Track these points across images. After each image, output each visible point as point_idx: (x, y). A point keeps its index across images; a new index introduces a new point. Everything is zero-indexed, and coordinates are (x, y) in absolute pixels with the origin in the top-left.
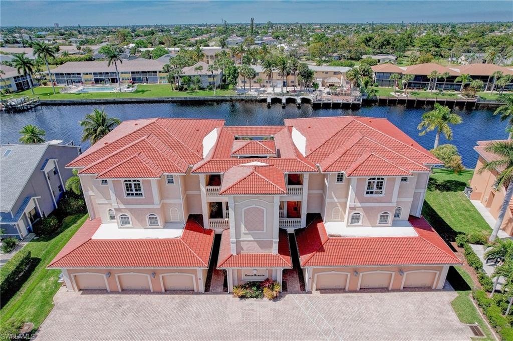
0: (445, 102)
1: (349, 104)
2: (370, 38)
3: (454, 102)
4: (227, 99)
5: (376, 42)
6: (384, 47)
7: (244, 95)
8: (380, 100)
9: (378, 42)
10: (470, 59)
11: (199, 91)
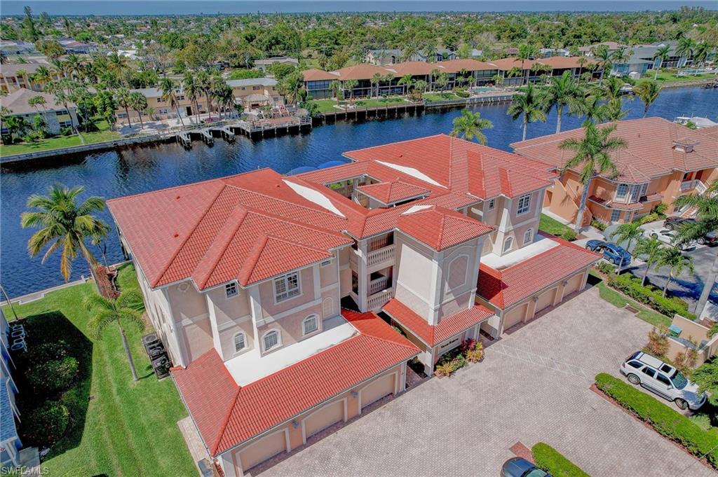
0: (395, 109)
1: (297, 127)
2: (251, 35)
3: (404, 108)
4: (109, 146)
5: (261, 41)
6: (273, 48)
7: (137, 137)
8: (327, 116)
9: (264, 41)
10: (381, 57)
11: (46, 140)
